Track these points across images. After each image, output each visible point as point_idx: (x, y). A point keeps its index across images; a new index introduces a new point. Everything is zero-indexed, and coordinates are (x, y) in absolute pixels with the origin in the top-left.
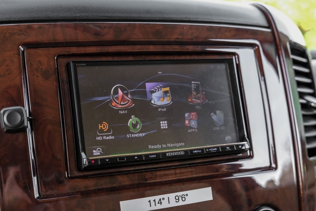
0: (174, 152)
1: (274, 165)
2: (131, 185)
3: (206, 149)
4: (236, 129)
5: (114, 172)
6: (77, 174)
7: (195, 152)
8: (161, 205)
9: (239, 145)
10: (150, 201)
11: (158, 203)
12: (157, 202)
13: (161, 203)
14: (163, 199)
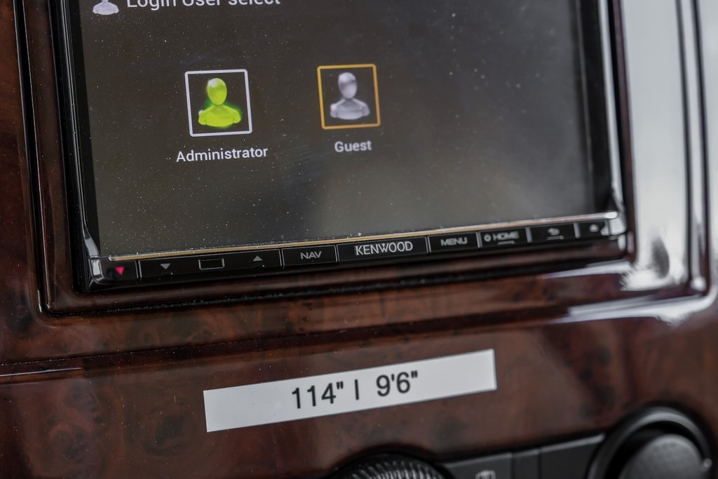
0: (380, 242)
1: (699, 283)
2: (240, 340)
3: (483, 233)
4: (586, 167)
5: (190, 299)
6: (70, 301)
7: (449, 242)
8: (332, 402)
9: (589, 224)
10: (297, 392)
11: (324, 397)
12: (319, 394)
13: (332, 398)
14: (340, 385)
